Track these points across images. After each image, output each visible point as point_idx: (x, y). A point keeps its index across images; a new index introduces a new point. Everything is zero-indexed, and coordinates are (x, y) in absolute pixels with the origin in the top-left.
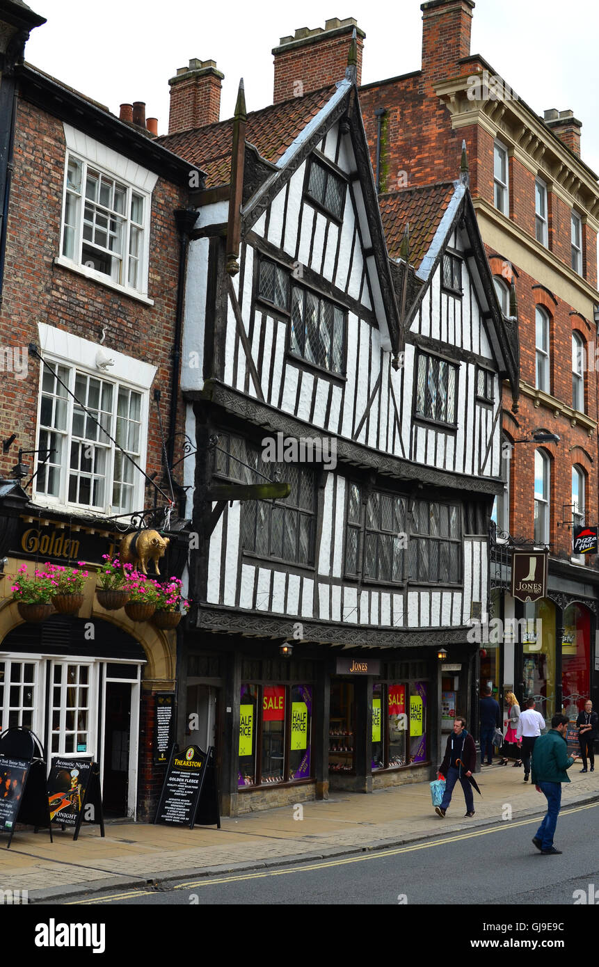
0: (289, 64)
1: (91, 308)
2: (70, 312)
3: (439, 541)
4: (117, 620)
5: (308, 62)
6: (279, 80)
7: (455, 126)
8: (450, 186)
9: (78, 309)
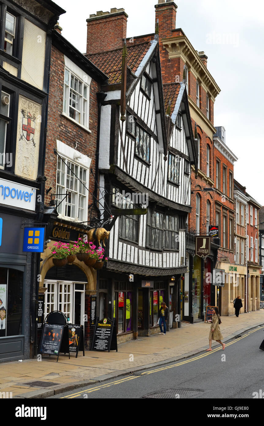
0: (94, 26)
1: (72, 134)
2: (66, 135)
3: (172, 231)
4: (80, 265)
5: (103, 26)
6: (89, 33)
7: (170, 58)
8: (178, 84)
9: (68, 134)
